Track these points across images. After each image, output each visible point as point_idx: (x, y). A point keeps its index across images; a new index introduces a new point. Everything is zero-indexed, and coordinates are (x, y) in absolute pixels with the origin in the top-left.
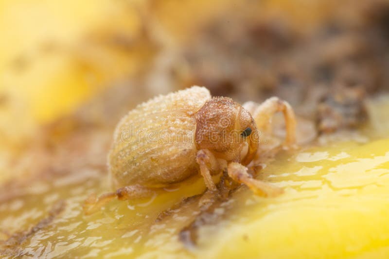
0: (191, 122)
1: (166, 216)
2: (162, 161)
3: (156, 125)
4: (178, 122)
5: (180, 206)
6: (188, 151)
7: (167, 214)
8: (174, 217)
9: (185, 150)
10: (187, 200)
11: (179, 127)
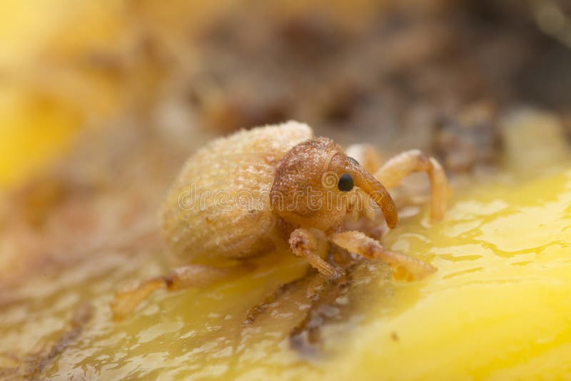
0: (269, 171)
1: (260, 313)
2: (221, 225)
3: (222, 172)
4: (251, 170)
5: (276, 297)
6: (256, 213)
7: (260, 310)
8: (272, 314)
9: (252, 212)
10: (285, 288)
11: (249, 178)
